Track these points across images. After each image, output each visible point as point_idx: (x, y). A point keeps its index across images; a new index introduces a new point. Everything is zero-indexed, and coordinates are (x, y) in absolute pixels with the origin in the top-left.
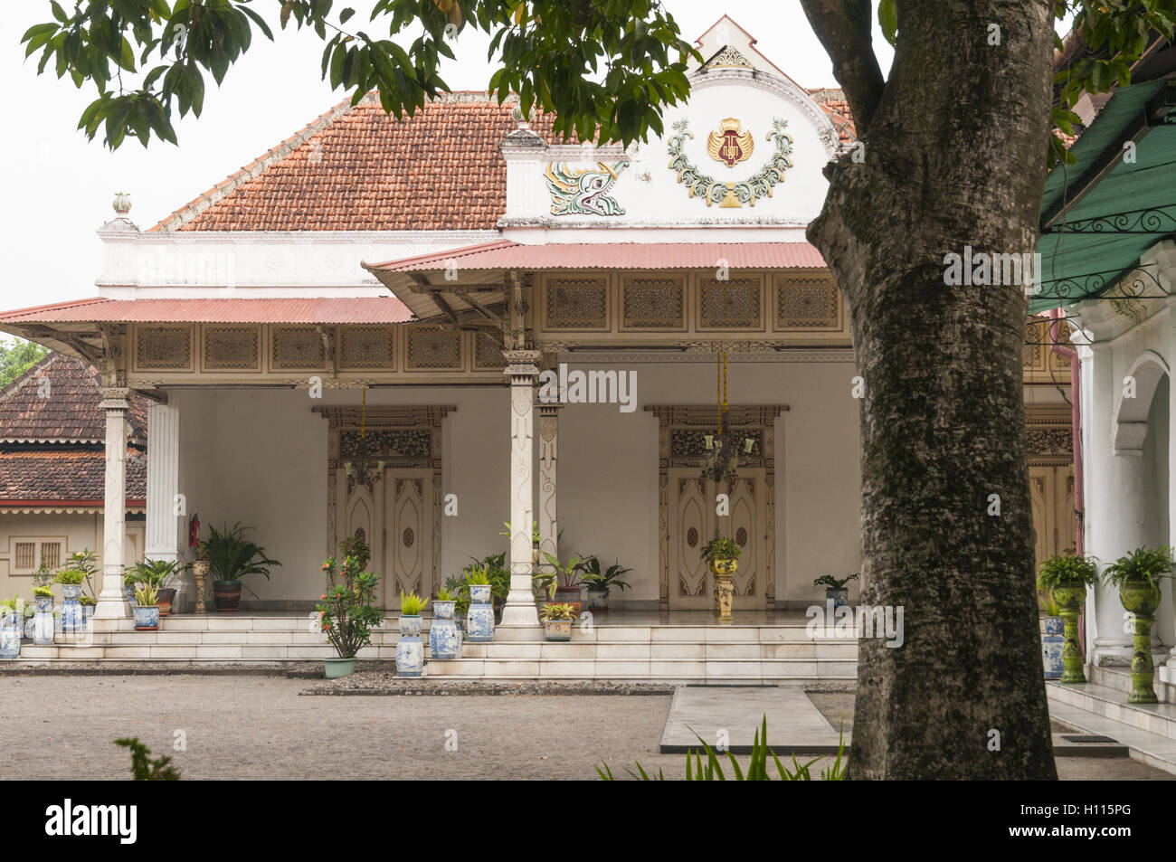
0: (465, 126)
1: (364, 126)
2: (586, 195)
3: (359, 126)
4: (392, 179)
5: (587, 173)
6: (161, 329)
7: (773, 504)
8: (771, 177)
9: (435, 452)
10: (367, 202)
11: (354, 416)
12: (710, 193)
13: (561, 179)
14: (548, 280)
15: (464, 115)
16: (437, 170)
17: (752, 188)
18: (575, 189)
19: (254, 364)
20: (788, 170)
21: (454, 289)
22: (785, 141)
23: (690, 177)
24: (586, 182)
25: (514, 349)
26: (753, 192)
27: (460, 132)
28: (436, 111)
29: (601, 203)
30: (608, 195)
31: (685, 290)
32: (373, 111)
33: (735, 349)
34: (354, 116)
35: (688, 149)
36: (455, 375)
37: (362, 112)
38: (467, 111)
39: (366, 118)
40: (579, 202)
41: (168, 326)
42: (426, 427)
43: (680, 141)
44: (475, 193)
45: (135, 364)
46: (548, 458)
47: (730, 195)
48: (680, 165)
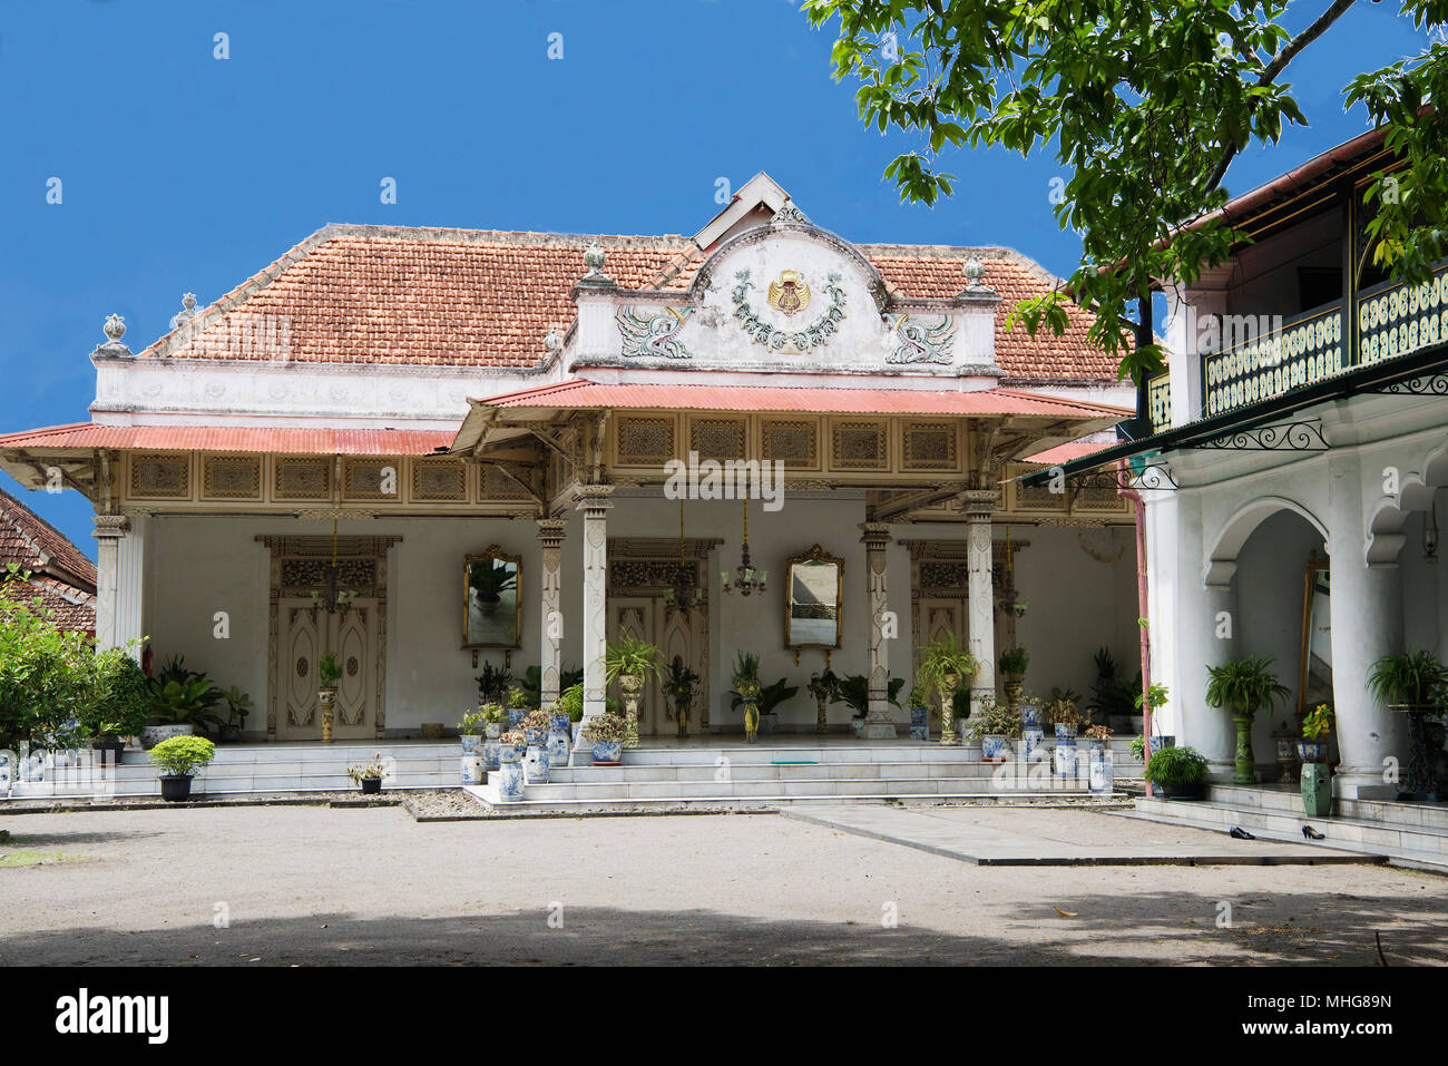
0: (442, 263)
1: (342, 259)
2: (656, 338)
3: (337, 259)
4: (380, 312)
5: (656, 317)
6: (157, 456)
7: (707, 632)
8: (827, 326)
9: (380, 581)
10: (359, 335)
11: (298, 545)
12: (770, 341)
13: (632, 322)
14: (620, 418)
15: (439, 252)
16: (424, 306)
17: (809, 336)
18: (645, 332)
19: (255, 493)
20: (842, 321)
21: (528, 424)
22: (839, 294)
23: (752, 324)
24: (656, 324)
25: (589, 483)
26: (809, 342)
27: (439, 269)
28: (411, 247)
29: (670, 346)
30: (677, 339)
31: (747, 431)
32: (347, 245)
33: (794, 487)
34: (330, 248)
35: (751, 298)
36: (459, 506)
37: (336, 245)
38: (442, 249)
39: (342, 251)
40: (649, 345)
41: (164, 454)
42: (371, 557)
43: (744, 289)
44: (466, 329)
45: (129, 493)
46: (552, 588)
47: (790, 343)
48: (742, 314)
